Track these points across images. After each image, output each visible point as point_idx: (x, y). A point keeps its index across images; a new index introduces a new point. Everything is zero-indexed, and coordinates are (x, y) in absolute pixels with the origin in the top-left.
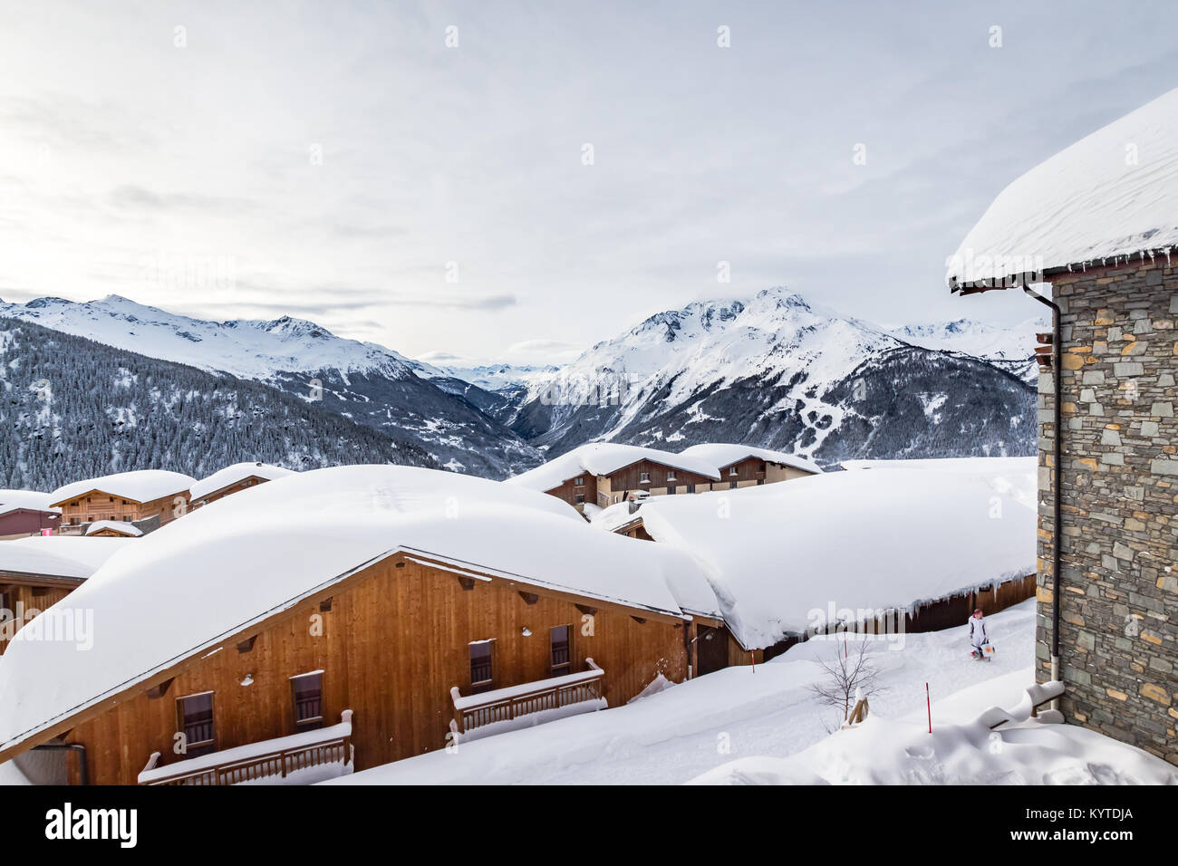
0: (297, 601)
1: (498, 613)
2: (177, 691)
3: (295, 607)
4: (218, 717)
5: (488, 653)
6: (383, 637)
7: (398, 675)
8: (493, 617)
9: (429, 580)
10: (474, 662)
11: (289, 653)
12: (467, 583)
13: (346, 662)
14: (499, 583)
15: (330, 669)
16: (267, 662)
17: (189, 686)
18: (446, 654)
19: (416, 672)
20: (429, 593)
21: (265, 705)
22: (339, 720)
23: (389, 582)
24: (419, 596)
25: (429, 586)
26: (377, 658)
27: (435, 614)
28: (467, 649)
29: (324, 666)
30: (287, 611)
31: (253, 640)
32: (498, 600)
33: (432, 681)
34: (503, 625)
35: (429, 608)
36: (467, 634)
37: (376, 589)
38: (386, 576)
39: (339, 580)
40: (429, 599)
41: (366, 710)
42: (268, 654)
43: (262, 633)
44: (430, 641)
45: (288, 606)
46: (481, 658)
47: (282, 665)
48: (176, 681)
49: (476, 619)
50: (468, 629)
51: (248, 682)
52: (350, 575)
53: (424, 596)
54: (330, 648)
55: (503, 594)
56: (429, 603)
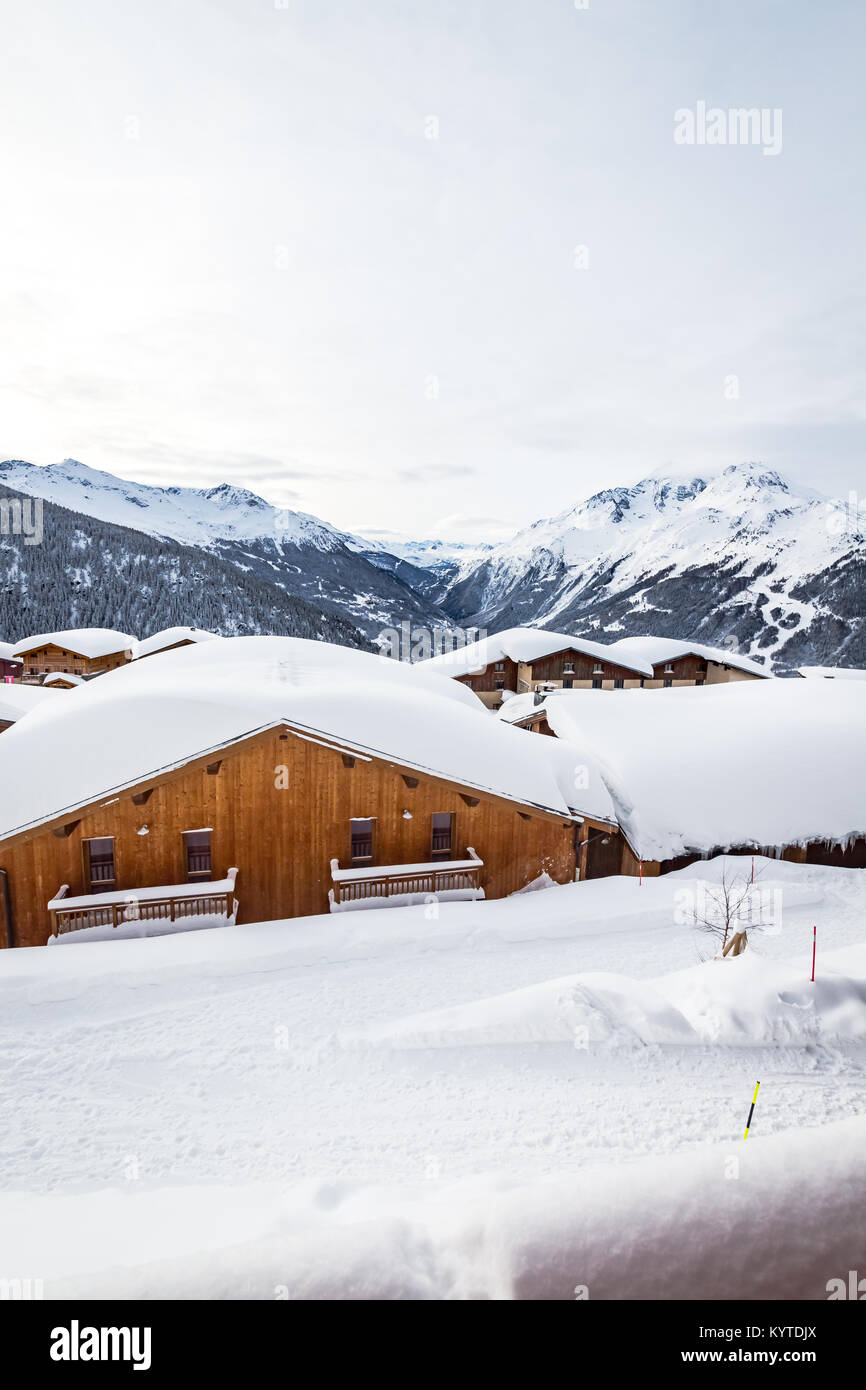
0: (185, 762)
1: (380, 793)
2: (83, 832)
3: (184, 768)
4: (117, 860)
5: (368, 831)
6: (268, 804)
7: (281, 838)
8: (375, 796)
9: (313, 755)
10: (355, 838)
11: (181, 810)
12: (349, 762)
13: (232, 823)
14: (380, 765)
15: (219, 828)
16: (162, 816)
17: (94, 830)
18: (328, 827)
19: (299, 841)
20: (313, 766)
21: (159, 854)
22: (224, 876)
23: (275, 752)
24: (302, 769)
25: (313, 760)
26: (262, 823)
27: (318, 787)
28: (348, 824)
29: (214, 826)
30: (176, 770)
31: (147, 795)
32: (380, 779)
33: (313, 851)
34: (385, 805)
35: (312, 781)
36: (349, 812)
37: (262, 758)
38: (272, 748)
39: (224, 747)
40: (313, 773)
41: (250, 870)
42: (162, 808)
43: (157, 788)
44: (312, 814)
45: (178, 766)
46: (361, 835)
47: (175, 819)
48: (82, 823)
49: (358, 797)
50: (349, 806)
51: (143, 832)
52: (234, 742)
53: (308, 770)
54: (218, 808)
55: (386, 775)
56: (313, 776)
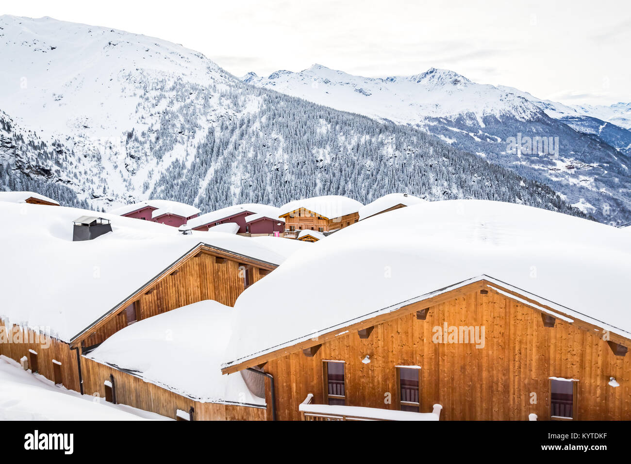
0: (399, 307)
1: (582, 355)
2: (323, 353)
3: (397, 311)
4: (347, 381)
5: (570, 392)
6: (469, 353)
7: (481, 385)
8: (577, 359)
9: (512, 310)
10: (554, 396)
11: (396, 347)
12: (549, 321)
13: (437, 364)
14: (585, 329)
15: (426, 367)
16: (380, 350)
17: (330, 354)
18: (526, 381)
19: (498, 391)
20: (512, 322)
21: (378, 381)
22: (431, 410)
23: (476, 305)
24: (502, 323)
25: (512, 316)
26: (463, 368)
27: (517, 343)
28: (546, 382)
29: (423, 365)
30: (391, 313)
31: (369, 330)
32: (583, 343)
33: (511, 402)
34: (588, 369)
35: (512, 336)
36: (548, 370)
37: (464, 310)
38: (473, 300)
39: (431, 296)
40: (512, 328)
41: (453, 409)
42: (381, 343)
43: (377, 326)
44: (511, 367)
45: (393, 309)
46: (562, 395)
47: (390, 354)
48: (323, 347)
49: (558, 356)
50: (549, 364)
51: (366, 361)
52: (440, 293)
53: (507, 324)
54: (426, 349)
55: (589, 339)
56: (512, 331)
